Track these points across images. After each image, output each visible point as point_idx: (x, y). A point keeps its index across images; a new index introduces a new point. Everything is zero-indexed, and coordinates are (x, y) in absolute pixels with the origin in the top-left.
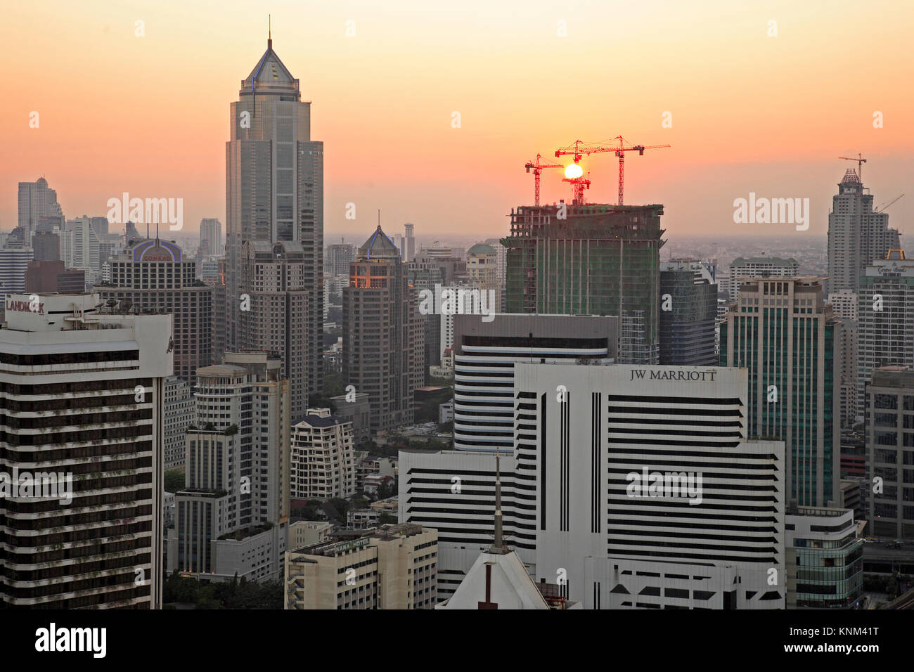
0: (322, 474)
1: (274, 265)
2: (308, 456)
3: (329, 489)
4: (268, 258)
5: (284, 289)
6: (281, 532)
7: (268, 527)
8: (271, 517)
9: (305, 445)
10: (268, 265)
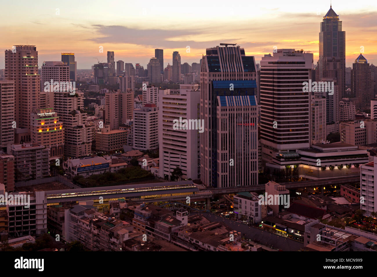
0: (347, 115)
1: (332, 63)
2: (343, 110)
3: (349, 117)
4: (331, 61)
5: (335, 69)
6: (337, 125)
7: (334, 123)
8: (334, 120)
9: (342, 107)
10: (331, 63)
